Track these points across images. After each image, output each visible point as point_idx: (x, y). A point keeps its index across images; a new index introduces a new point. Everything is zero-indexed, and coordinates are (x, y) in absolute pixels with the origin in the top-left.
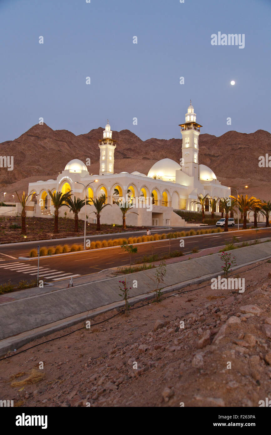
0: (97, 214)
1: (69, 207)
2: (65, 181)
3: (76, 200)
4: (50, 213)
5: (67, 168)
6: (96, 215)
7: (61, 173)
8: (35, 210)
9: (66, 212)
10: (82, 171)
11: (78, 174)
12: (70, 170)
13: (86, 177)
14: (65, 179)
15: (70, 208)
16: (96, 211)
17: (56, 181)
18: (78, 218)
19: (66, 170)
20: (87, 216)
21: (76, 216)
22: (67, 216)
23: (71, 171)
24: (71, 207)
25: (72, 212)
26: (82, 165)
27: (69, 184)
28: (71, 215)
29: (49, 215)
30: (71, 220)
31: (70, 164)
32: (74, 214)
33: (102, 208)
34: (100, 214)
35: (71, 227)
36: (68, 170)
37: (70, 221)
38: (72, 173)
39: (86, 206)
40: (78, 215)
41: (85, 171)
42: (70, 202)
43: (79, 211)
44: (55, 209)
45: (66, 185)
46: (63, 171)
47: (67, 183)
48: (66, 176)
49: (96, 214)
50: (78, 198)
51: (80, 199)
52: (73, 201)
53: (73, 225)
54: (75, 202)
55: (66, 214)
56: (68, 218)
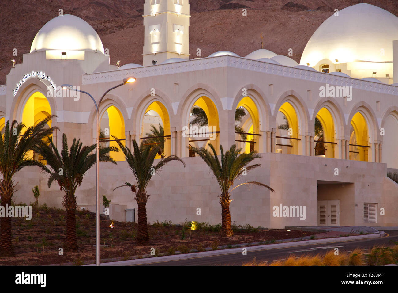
0: (137, 189)
1: (47, 171)
2: (33, 85)
3: (70, 144)
5: (38, 43)
6: (134, 195)
7: (20, 61)
9: (36, 188)
10: (88, 52)
11: (74, 63)
12: (47, 51)
13: (99, 71)
14: (31, 79)
16: (134, 180)
18: (75, 203)
19: (36, 51)
20: (105, 199)
21: (70, 199)
22: (42, 201)
23: (51, 55)
24: (53, 171)
25: (56, 185)
26: (86, 34)
27: (45, 97)
30: (55, 213)
31: (47, 32)
32: (63, 193)
33: (154, 170)
34: (148, 190)
35: (53, 234)
36: (43, 52)
38: (54, 61)
39: (98, 165)
40: (76, 194)
41: (97, 52)
43: (80, 181)
44: (2, 178)
45: (36, 98)
46: (25, 56)
47: (38, 94)
48: (37, 70)
49: (133, 189)
50: (75, 140)
51: (81, 144)
52: (60, 149)
53: (59, 227)
54: (64, 152)
55: (38, 195)
56: (45, 205)
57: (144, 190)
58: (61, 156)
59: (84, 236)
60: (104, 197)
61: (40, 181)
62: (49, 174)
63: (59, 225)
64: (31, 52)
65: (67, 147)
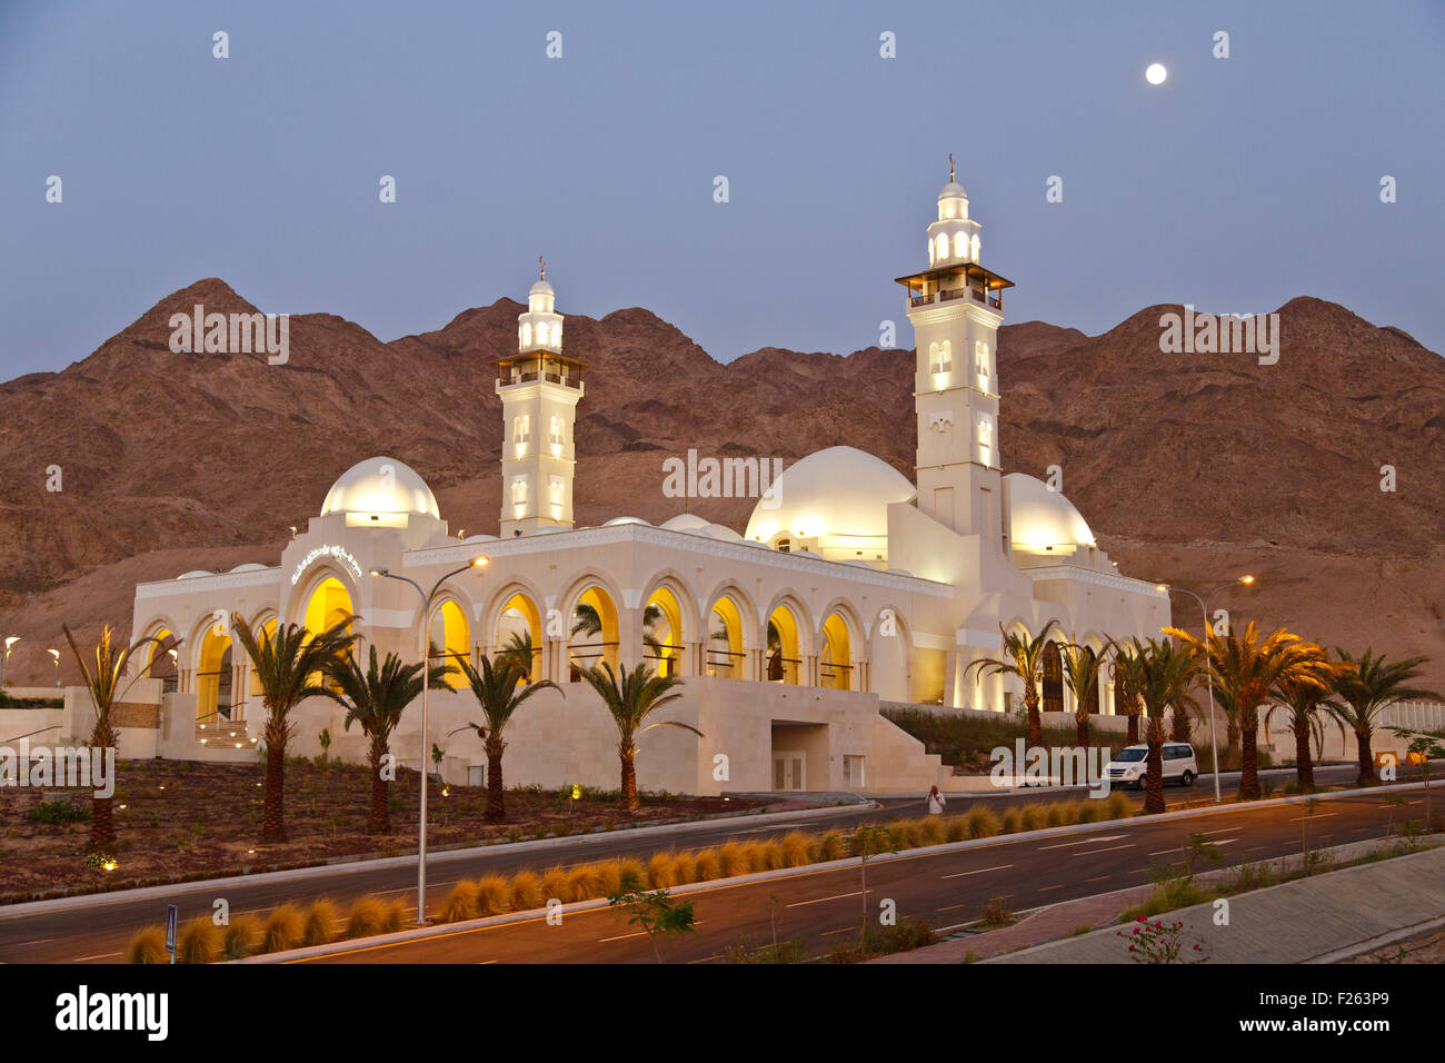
0: (488, 734)
1: (344, 704)
2: (324, 568)
3: (381, 662)
4: (242, 736)
5: (333, 502)
6: (483, 743)
7: (303, 529)
8: (168, 720)
9: (326, 732)
10: (414, 517)
11: (391, 532)
12: (348, 515)
13: (431, 545)
14: (322, 558)
15: (347, 706)
16: (482, 719)
17: (274, 571)
18: (387, 757)
19: (330, 514)
20: (436, 749)
21: (380, 750)
22: (334, 752)
23: (353, 520)
24: (353, 705)
25: (357, 726)
26: (410, 489)
27: (343, 587)
28: (354, 743)
29: (239, 746)
30: (353, 771)
31: (350, 485)
32: (369, 740)
33: (516, 702)
34: (505, 734)
35: (351, 807)
36: (342, 515)
37: (346, 776)
38: (358, 529)
39: (427, 694)
40: (389, 742)
41: (428, 516)
42: (345, 675)
43: (396, 720)
44: (271, 716)
45: (328, 588)
46: (312, 522)
47: (333, 582)
48: (330, 544)
49: (481, 733)
50: (389, 655)
51: (400, 661)
52: (365, 669)
53: (361, 795)
54: (372, 675)
55: (329, 742)
56: (339, 758)
57: (498, 735)
58: (366, 680)
59: (403, 810)
60: (435, 746)
61: (332, 720)
62: (347, 710)
63: (361, 792)
64: (322, 514)
65: (376, 666)
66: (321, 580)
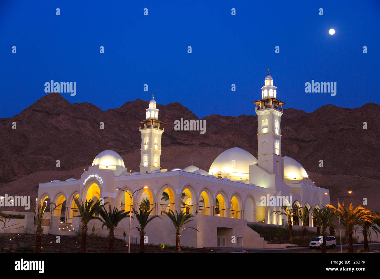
0: (141, 230)
1: (102, 221)
2: (93, 180)
4: (70, 228)
5: (96, 162)
6: (139, 232)
7: (87, 170)
8: (52, 224)
9: (94, 227)
10: (118, 167)
11: (111, 171)
13: (122, 175)
14: (92, 178)
16: (139, 225)
17: (78, 181)
18: (114, 236)
19: (94, 166)
20: (124, 233)
21: (112, 233)
22: (95, 233)
23: (101, 167)
24: (105, 221)
25: (105, 227)
26: (117, 158)
27: (97, 186)
28: (105, 232)
29: (70, 231)
30: (102, 239)
31: (100, 157)
32: (109, 231)
33: (148, 221)
34: (146, 230)
35: (102, 249)
36: (98, 166)
37: (100, 240)
38: (102, 170)
39: (124, 220)
40: (114, 231)
41: (122, 167)
42: (103, 214)
43: (116, 226)
44: (83, 224)
45: (93, 186)
46: (89, 167)
47: (95, 185)
48: (95, 174)
49: (139, 230)
50: (114, 208)
51: (118, 209)
52: (108, 211)
53: (105, 246)
54: (110, 213)
55: (94, 230)
56: (97, 235)
57: (143, 230)
58: (108, 215)
59: (116, 250)
60: (124, 232)
61: (95, 224)
62: (103, 223)
63: (104, 245)
64: (92, 166)
65: (111, 211)
66: (91, 184)
